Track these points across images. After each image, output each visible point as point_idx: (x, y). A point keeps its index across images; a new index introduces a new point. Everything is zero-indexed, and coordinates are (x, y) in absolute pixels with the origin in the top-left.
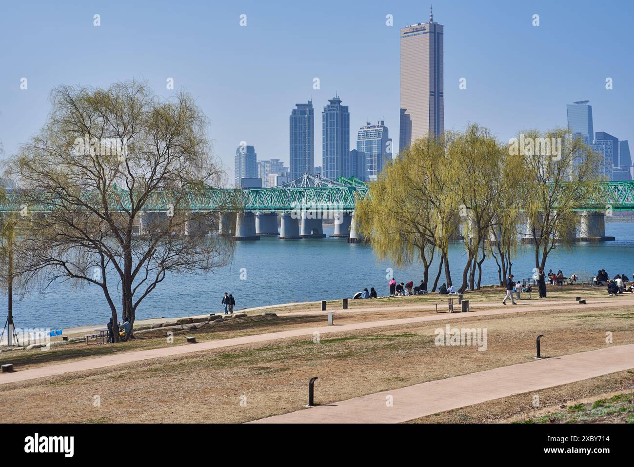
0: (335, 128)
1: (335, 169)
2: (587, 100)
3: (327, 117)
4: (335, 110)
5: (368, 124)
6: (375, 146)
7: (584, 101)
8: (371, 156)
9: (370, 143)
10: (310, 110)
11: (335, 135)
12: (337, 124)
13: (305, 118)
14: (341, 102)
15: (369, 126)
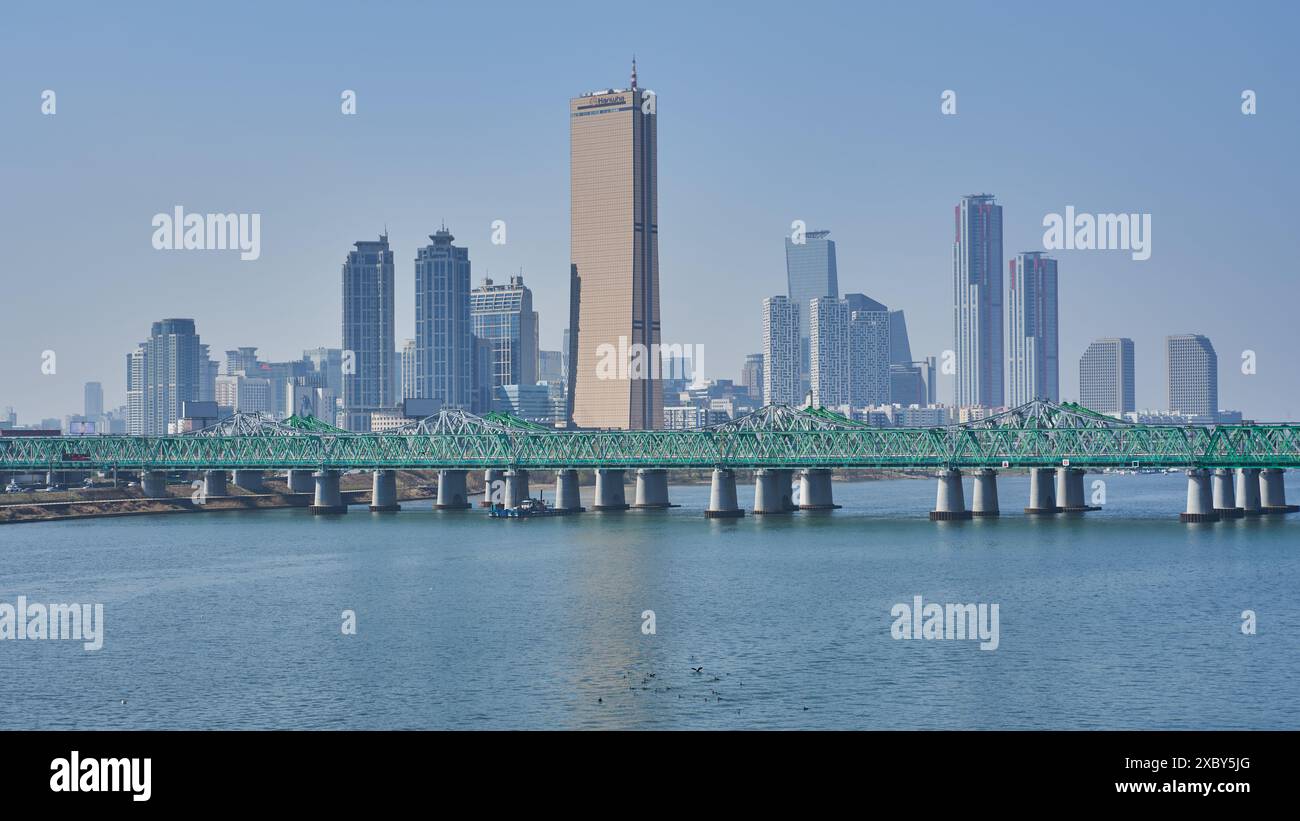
0: (446, 291)
1: (447, 373)
2: (825, 229)
3: (429, 270)
4: (445, 256)
5: (489, 282)
6: (506, 326)
7: (819, 230)
8: (498, 346)
9: (494, 319)
10: (385, 254)
11: (446, 305)
12: (450, 284)
13: (376, 270)
14: (453, 239)
15: (491, 286)
